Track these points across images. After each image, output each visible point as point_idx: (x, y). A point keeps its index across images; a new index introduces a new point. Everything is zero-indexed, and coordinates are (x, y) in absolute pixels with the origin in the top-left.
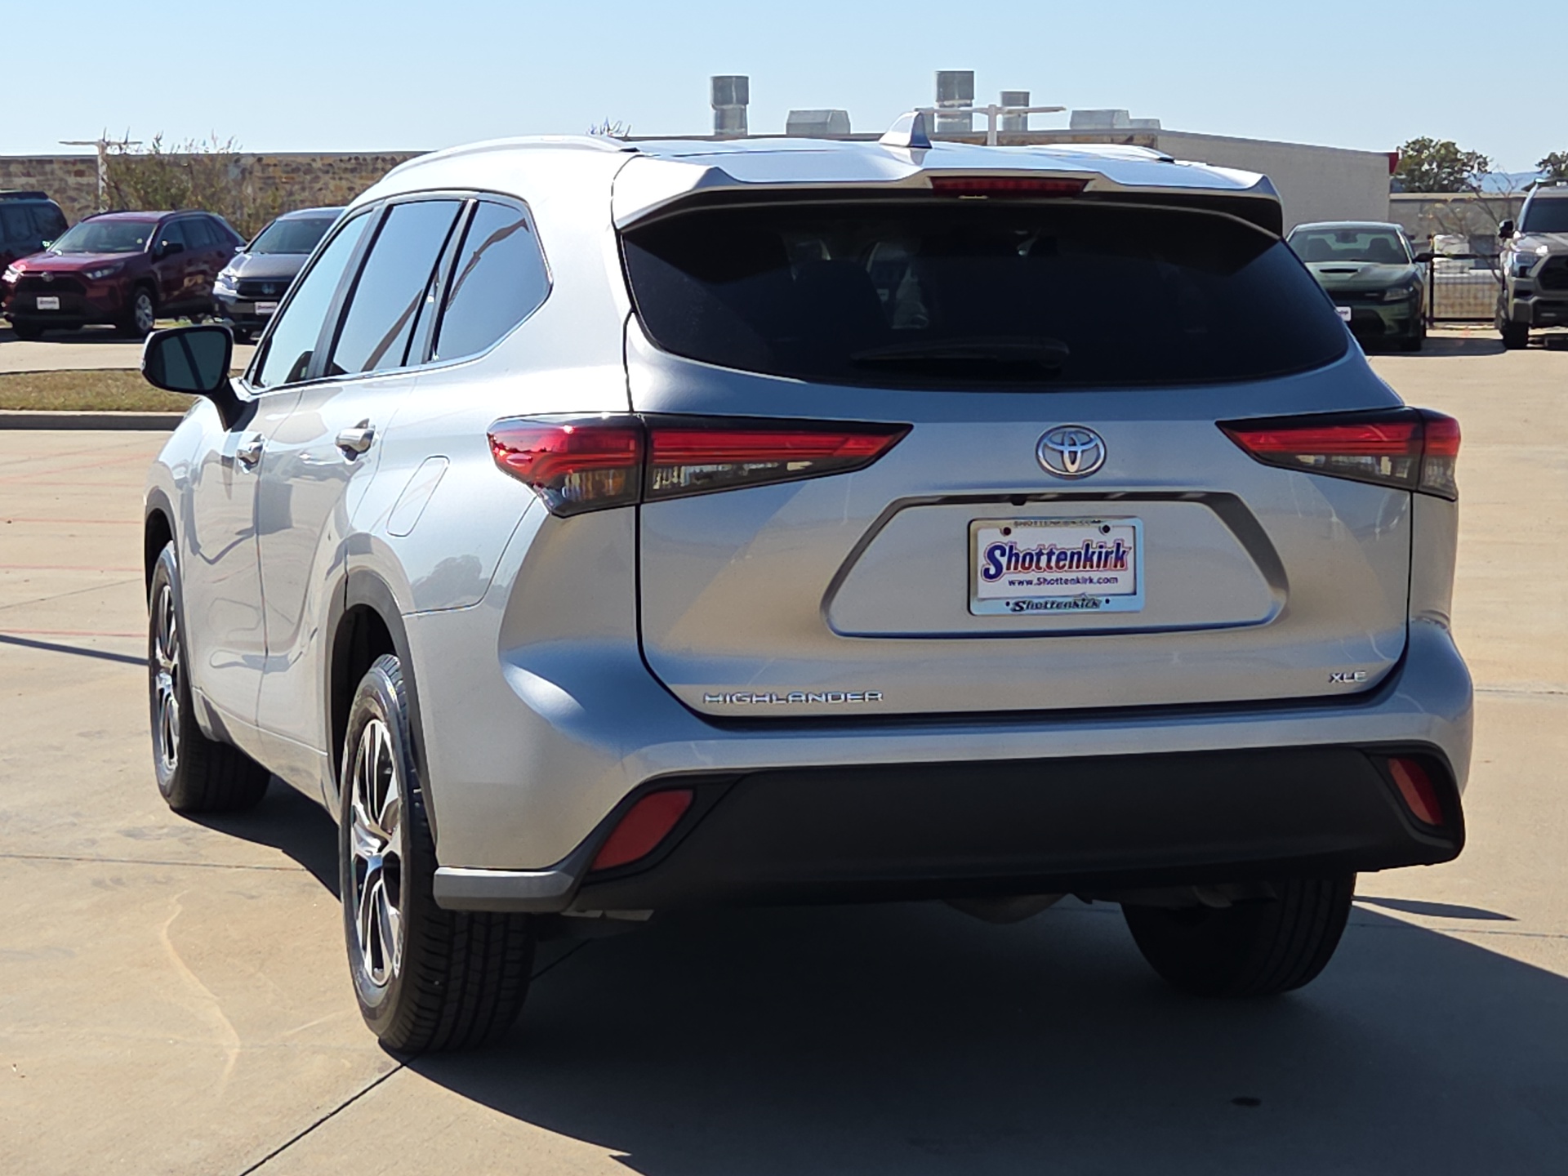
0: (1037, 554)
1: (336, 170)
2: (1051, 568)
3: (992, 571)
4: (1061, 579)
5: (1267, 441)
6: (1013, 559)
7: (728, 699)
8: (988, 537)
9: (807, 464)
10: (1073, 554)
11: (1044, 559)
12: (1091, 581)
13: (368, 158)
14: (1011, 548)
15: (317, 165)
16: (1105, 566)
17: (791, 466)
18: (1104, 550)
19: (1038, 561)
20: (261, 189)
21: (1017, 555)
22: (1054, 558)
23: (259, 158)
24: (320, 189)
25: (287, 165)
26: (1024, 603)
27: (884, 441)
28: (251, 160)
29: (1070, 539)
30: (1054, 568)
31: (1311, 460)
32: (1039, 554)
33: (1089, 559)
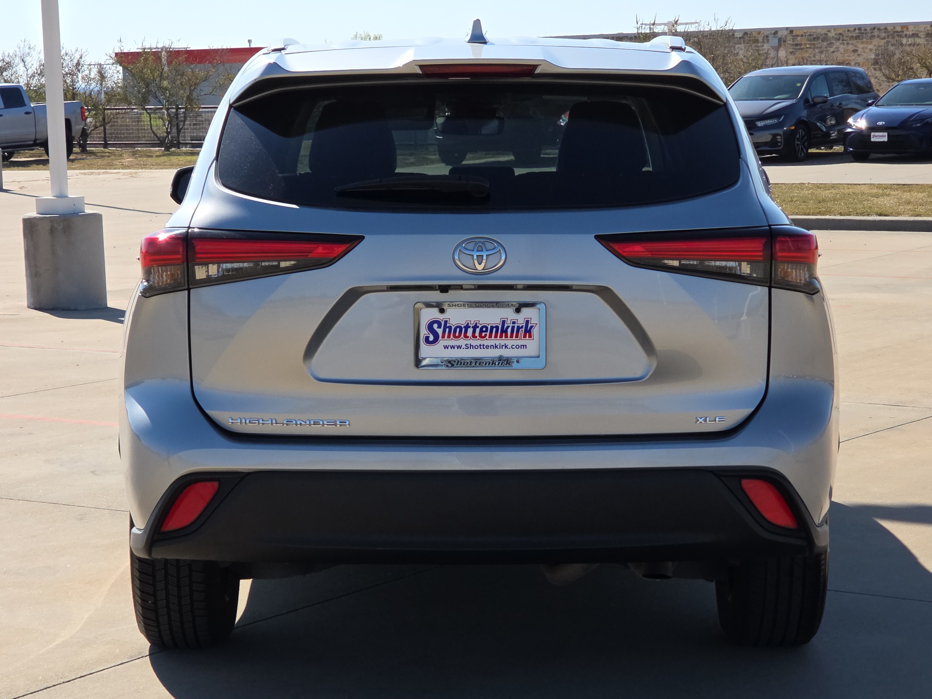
0: (464, 327)
1: (845, 38)
2: (476, 337)
3: (431, 338)
4: (483, 345)
5: (638, 249)
6: (447, 329)
7: (244, 421)
8: (429, 315)
9: (293, 263)
10: (492, 328)
11: (470, 331)
12: (506, 347)
13: (868, 29)
14: (446, 322)
15: (832, 34)
16: (517, 336)
17: (283, 264)
18: (516, 325)
19: (466, 332)
20: (791, 53)
21: (450, 328)
22: (478, 330)
23: (791, 31)
24: (833, 52)
25: (810, 35)
26: (455, 361)
27: (343, 248)
28: (785, 33)
29: (491, 317)
30: (478, 337)
31: (676, 263)
32: (467, 327)
33: (504, 331)
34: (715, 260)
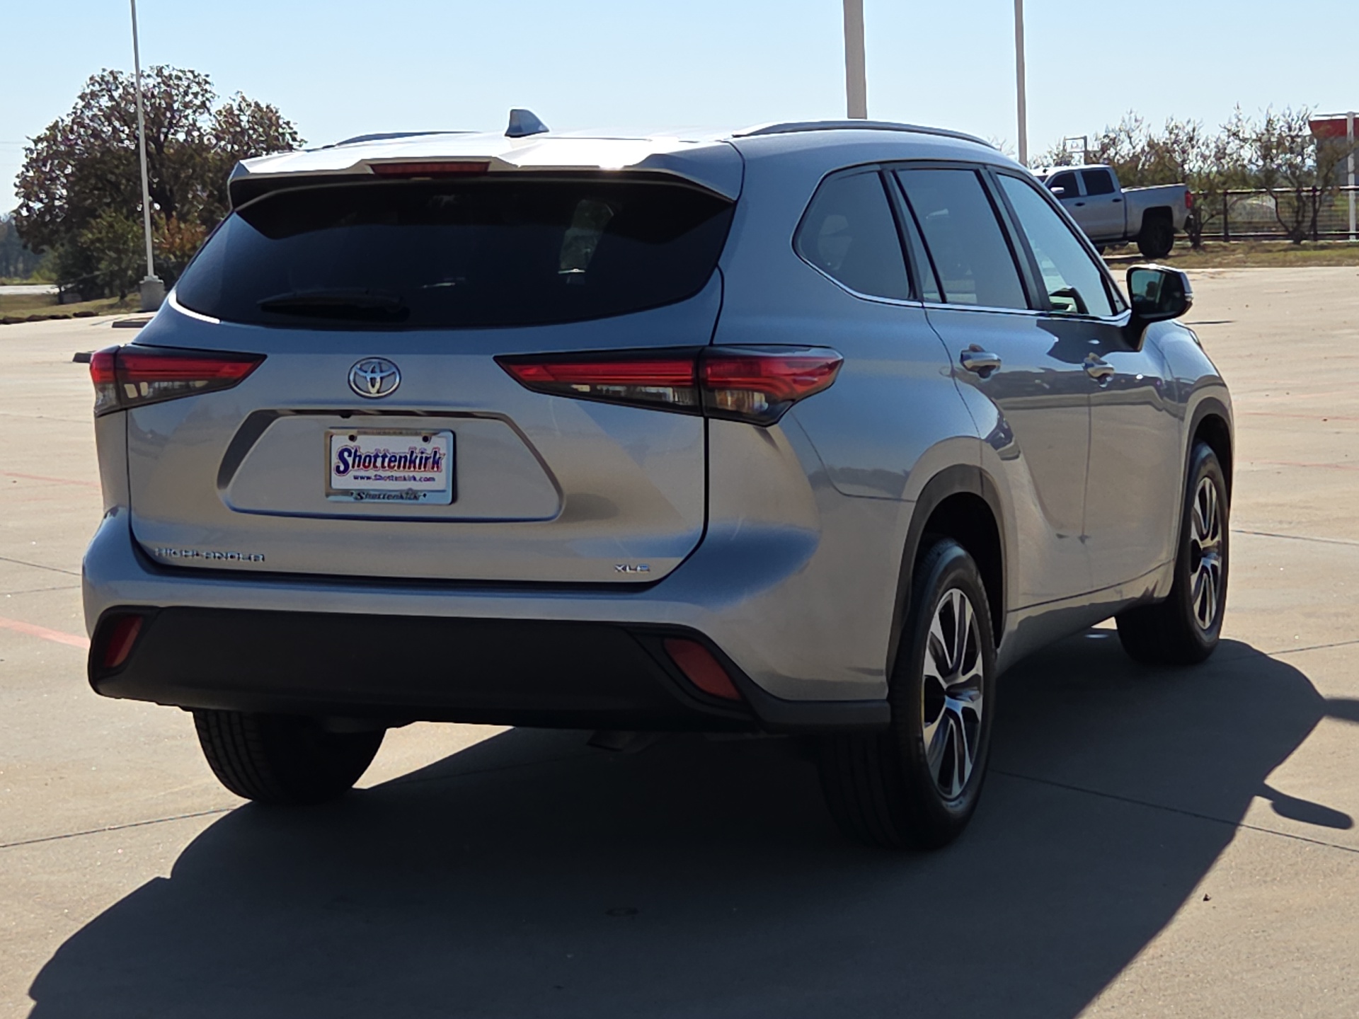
0: (373, 457)
2: (385, 467)
3: (342, 468)
4: (393, 477)
6: (357, 459)
7: (169, 552)
8: (340, 441)
9: (205, 382)
10: (401, 457)
11: (379, 460)
12: (414, 479)
14: (356, 451)
16: (425, 468)
18: (424, 455)
19: (375, 461)
21: (360, 457)
22: (387, 460)
26: (364, 493)
27: (247, 367)
29: (399, 445)
30: (387, 468)
31: (586, 388)
32: (376, 456)
33: (413, 462)
34: (646, 386)
